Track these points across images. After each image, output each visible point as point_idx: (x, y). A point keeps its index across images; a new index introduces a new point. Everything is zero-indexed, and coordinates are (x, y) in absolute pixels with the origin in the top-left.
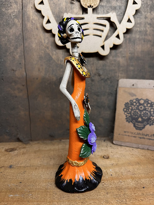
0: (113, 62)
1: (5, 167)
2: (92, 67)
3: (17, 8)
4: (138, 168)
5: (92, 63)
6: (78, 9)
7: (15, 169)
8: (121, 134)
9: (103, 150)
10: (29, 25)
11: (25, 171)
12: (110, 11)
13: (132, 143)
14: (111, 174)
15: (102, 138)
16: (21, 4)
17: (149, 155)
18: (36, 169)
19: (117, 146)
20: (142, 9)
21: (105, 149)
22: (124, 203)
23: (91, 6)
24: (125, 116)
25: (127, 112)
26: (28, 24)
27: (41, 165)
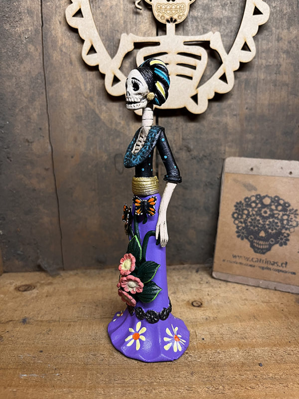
0: (215, 126)
1: (15, 322)
2: (174, 135)
3: (33, 23)
4: (252, 325)
5: (174, 126)
6: (148, 24)
7: (31, 325)
8: (227, 261)
9: (192, 291)
10: (56, 56)
11: (50, 330)
12: (210, 27)
13: (248, 277)
14: (203, 337)
15: (194, 266)
16: (40, 15)
17: (275, 300)
18: (69, 325)
19: (220, 282)
20: (272, 22)
21: (196, 288)
22: (220, 392)
23: (174, 20)
24: (235, 226)
25: (240, 220)
26: (54, 55)
27: (79, 319)
